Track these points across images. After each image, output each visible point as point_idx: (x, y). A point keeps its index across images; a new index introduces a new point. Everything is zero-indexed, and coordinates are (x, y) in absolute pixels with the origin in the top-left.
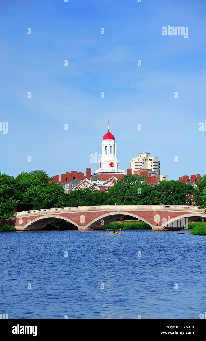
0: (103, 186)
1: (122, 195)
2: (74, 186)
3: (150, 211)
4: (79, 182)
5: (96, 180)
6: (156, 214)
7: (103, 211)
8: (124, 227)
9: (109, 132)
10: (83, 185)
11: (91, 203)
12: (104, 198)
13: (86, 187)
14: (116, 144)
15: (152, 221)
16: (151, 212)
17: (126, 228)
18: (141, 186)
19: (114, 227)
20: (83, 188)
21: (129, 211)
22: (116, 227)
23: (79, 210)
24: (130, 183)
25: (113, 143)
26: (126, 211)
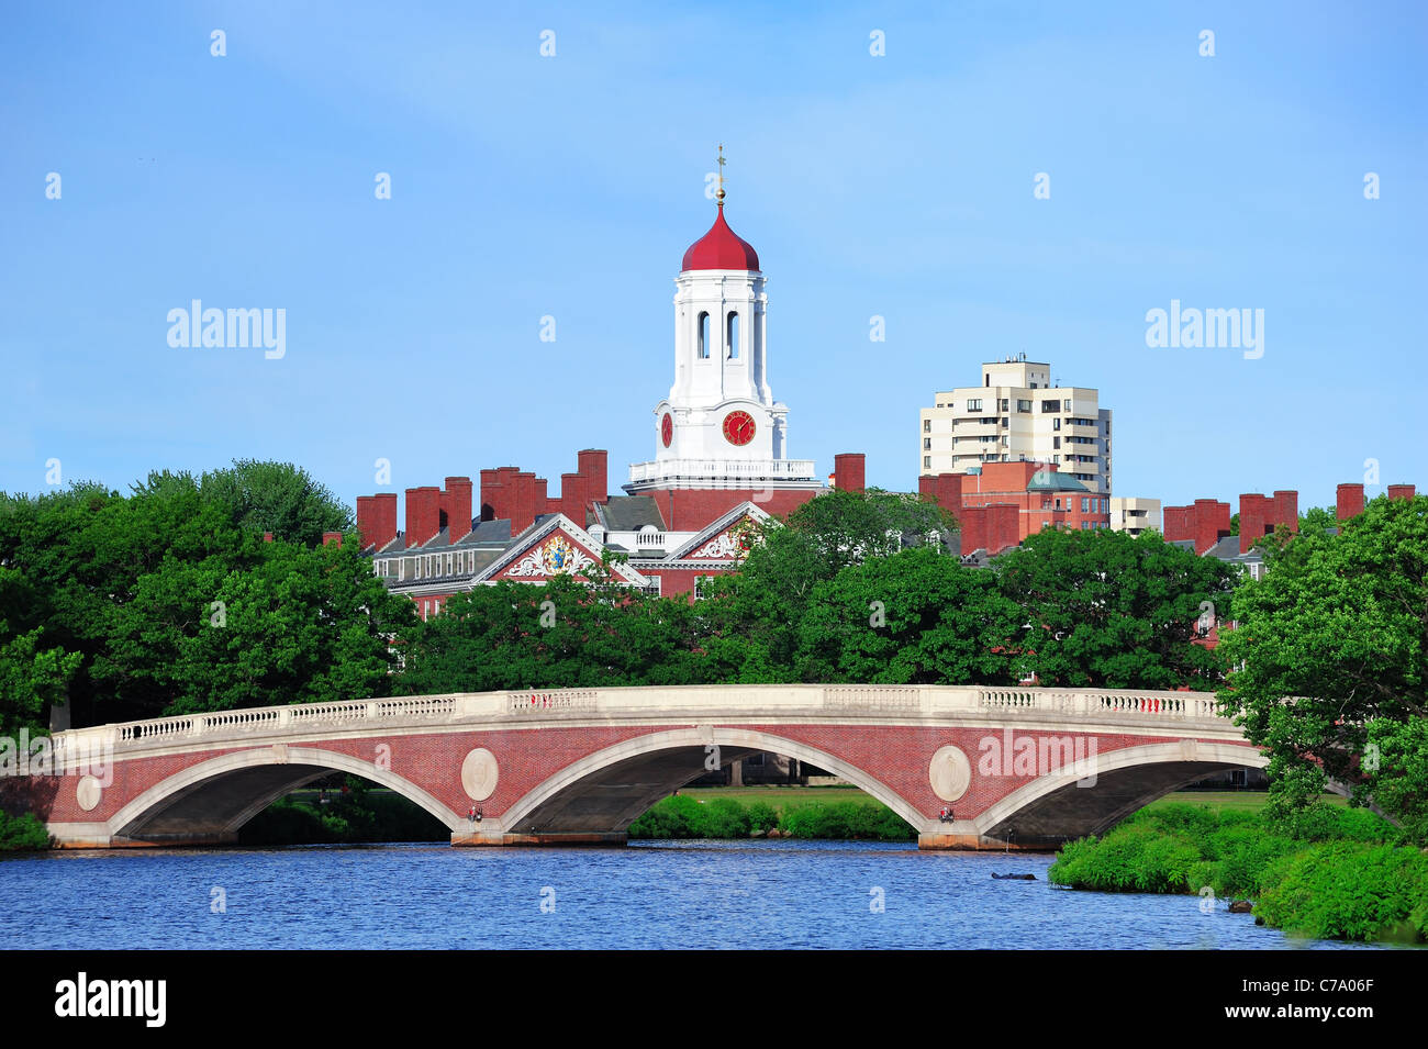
0: (683, 562)
1: (781, 618)
2: (483, 562)
3: (902, 728)
4: (512, 540)
5: (638, 528)
6: (942, 745)
7: (612, 724)
8: (774, 823)
9: (721, 220)
10: (538, 557)
11: (577, 673)
12: (670, 640)
13: (555, 572)
14: (763, 297)
15: (918, 792)
16: (912, 728)
17: (788, 832)
18: (902, 561)
19: (713, 827)
20: (536, 572)
21: (774, 722)
22: (727, 824)
23: (457, 715)
24: (843, 542)
25: (748, 293)
26: (753, 722)
